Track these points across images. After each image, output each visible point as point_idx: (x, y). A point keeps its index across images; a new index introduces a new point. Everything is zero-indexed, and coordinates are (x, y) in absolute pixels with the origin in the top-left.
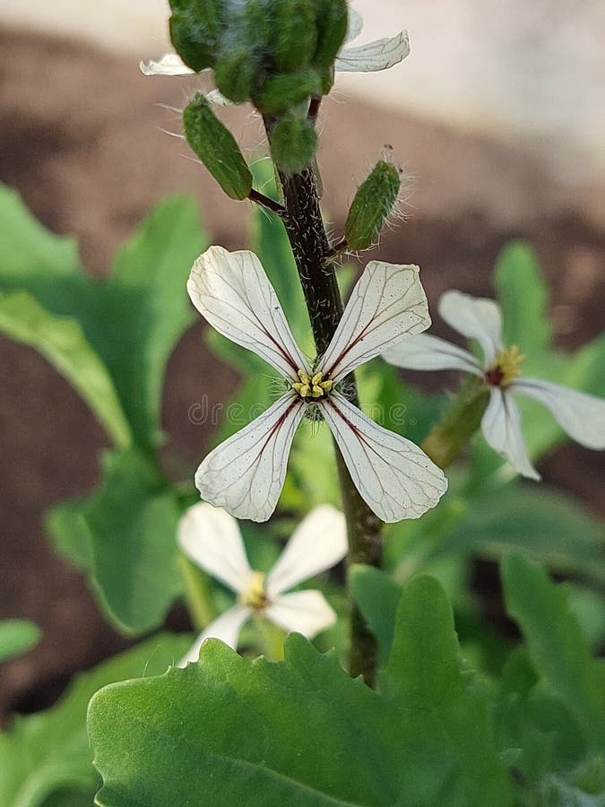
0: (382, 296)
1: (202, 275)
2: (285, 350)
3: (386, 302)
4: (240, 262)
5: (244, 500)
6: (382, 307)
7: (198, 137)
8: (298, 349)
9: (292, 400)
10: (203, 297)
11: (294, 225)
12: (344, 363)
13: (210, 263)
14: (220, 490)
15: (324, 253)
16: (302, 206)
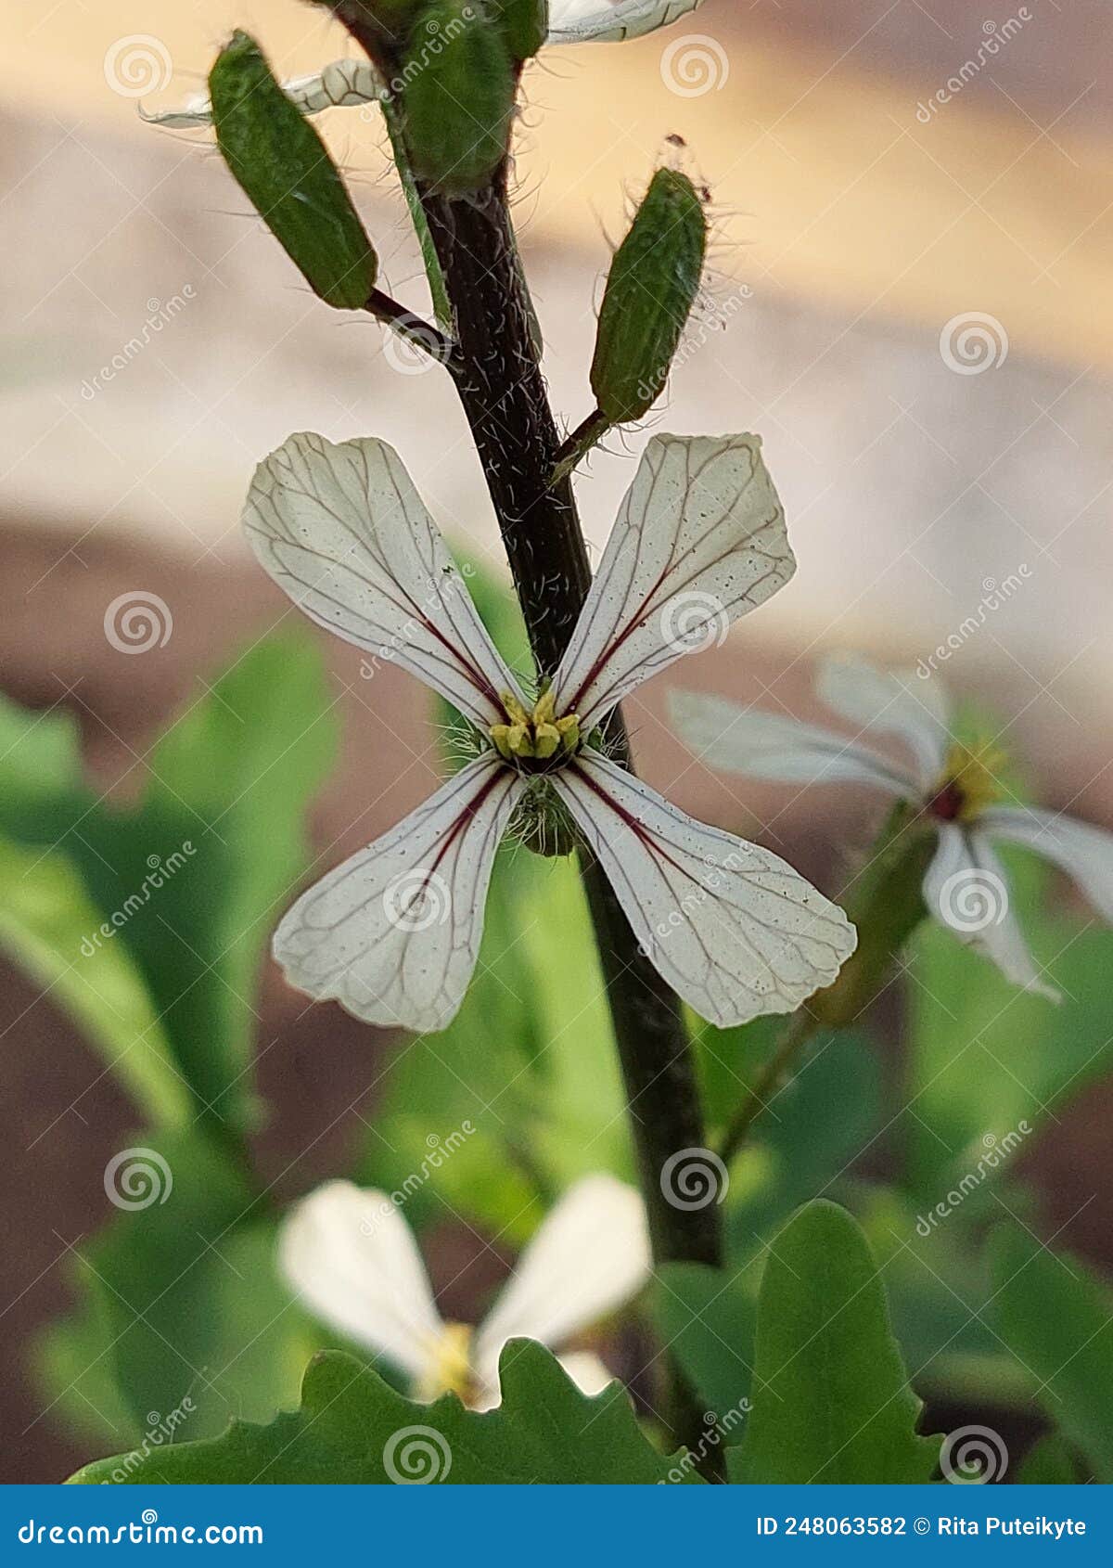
0: (683, 519)
1: (275, 498)
2: (469, 660)
3: (693, 530)
4: (360, 468)
5: (388, 988)
6: (684, 544)
7: (244, 132)
8: (498, 657)
9: (490, 771)
10: (279, 547)
11: (478, 381)
12: (604, 680)
13: (290, 470)
14: (331, 968)
15: (548, 453)
16: (493, 324)
